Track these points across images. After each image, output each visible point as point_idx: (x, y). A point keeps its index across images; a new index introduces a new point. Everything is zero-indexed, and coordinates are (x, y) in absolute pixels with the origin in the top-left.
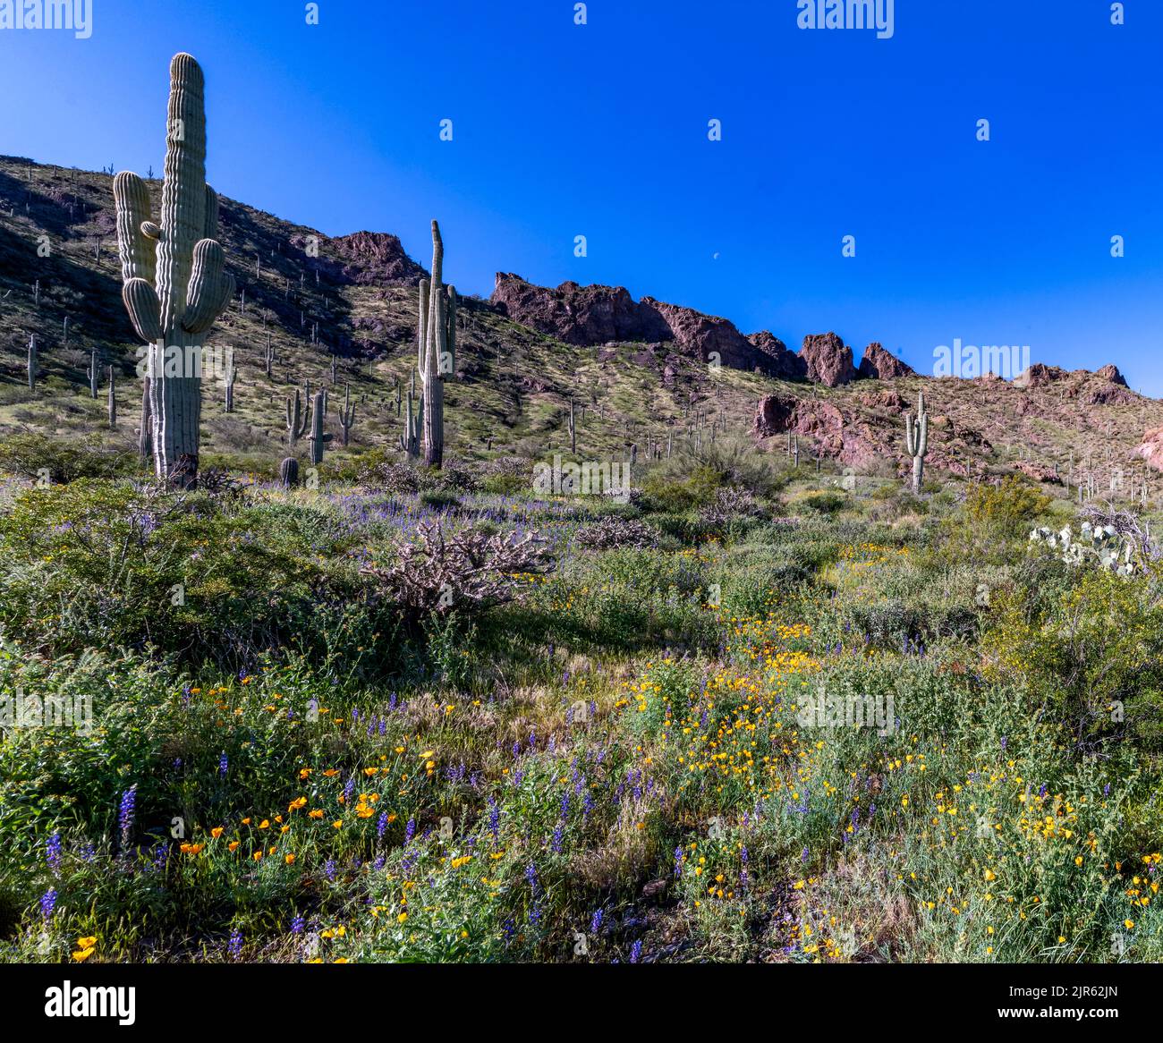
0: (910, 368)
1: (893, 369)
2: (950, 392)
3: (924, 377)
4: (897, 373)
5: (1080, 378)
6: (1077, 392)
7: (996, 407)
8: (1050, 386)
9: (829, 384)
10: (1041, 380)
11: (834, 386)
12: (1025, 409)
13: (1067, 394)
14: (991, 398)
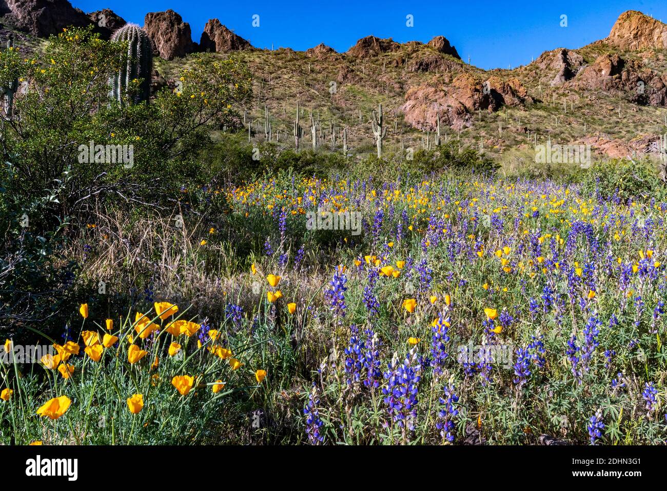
0: (247, 42)
1: (229, 43)
2: (280, 63)
3: (261, 50)
4: (234, 47)
5: (410, 49)
6: (403, 61)
7: (320, 76)
8: (380, 57)
9: (166, 58)
10: (371, 51)
11: (171, 59)
12: (345, 77)
13: (394, 64)
14: (318, 68)
